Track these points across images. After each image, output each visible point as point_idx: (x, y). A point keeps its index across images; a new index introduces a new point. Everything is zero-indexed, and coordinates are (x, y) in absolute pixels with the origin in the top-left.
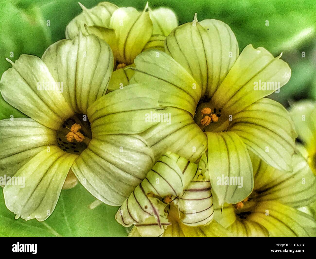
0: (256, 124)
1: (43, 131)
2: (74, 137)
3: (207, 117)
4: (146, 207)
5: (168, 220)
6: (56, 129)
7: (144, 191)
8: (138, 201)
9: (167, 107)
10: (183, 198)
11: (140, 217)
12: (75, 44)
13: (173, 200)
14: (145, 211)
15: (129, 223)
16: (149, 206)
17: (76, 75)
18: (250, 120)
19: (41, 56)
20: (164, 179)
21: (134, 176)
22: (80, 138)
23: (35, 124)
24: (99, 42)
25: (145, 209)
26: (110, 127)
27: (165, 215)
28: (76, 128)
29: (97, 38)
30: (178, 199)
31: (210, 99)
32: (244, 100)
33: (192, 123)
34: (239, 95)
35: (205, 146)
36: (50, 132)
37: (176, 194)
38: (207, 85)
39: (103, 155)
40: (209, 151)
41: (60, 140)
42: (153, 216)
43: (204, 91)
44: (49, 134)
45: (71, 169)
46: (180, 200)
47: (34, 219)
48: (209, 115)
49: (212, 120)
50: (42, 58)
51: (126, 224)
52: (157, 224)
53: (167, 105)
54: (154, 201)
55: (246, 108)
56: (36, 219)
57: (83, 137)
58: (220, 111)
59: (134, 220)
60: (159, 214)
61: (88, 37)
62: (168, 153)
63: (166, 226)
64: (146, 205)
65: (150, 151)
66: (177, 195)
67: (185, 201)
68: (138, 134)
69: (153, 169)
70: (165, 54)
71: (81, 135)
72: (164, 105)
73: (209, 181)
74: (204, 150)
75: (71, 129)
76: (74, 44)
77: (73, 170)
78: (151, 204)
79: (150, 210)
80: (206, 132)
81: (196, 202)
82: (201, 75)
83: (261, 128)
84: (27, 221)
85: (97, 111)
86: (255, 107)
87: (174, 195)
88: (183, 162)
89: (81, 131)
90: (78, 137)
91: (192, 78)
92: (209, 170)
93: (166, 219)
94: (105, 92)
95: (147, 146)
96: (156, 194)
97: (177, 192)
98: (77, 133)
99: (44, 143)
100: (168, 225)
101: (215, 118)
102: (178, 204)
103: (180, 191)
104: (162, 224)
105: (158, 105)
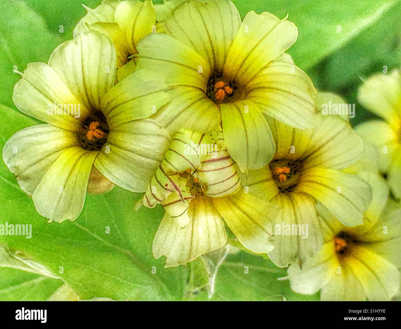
0: (269, 88)
1: (61, 134)
2: (93, 134)
3: (220, 90)
4: (166, 185)
5: (190, 194)
6: (75, 131)
7: (163, 171)
8: (159, 181)
9: (174, 86)
10: (202, 170)
11: (162, 196)
12: (78, 44)
13: (193, 174)
14: (166, 189)
15: (154, 203)
16: (169, 183)
17: (83, 73)
18: (262, 85)
19: (48, 62)
20: (180, 155)
21: (154, 158)
22: (99, 134)
23: (52, 128)
24: (100, 38)
25: (166, 187)
26: (123, 116)
27: (187, 190)
28: (94, 125)
29: (97, 33)
30: (197, 172)
31: (222, 73)
32: (253, 66)
33: (204, 98)
34: (247, 62)
35: (218, 118)
36: (69, 134)
37: (194, 168)
38: (214, 59)
39: (123, 145)
40: (222, 122)
41: (83, 141)
42: (174, 192)
43: (213, 65)
44: (68, 136)
45: (93, 165)
46: (200, 173)
47: (67, 220)
48: (223, 88)
49: (226, 92)
50: (48, 64)
51: (151, 206)
52: (180, 200)
53: (174, 85)
54: (175, 178)
55: (256, 74)
56: (68, 219)
57: (102, 133)
58: (234, 83)
59: (157, 199)
60: (181, 189)
61: (88, 34)
62: (181, 130)
63: (190, 200)
64: (166, 182)
65: (166, 132)
66: (196, 168)
67: (205, 173)
68: (150, 117)
69: (170, 148)
70: (167, 36)
71: (100, 131)
72: (172, 84)
73: (226, 150)
74: (218, 121)
75: (89, 127)
76: (76, 43)
77: (96, 166)
78: (171, 181)
79: (170, 187)
80: (219, 105)
81: (217, 172)
82: (206, 50)
83: (274, 91)
84: (61, 223)
85: (108, 103)
86: (266, 72)
87: (193, 168)
88: (197, 136)
89: (99, 127)
90: (97, 134)
91: (197, 54)
92: (225, 139)
93: (188, 193)
94: (113, 84)
95: (161, 128)
96: (175, 171)
97: (195, 166)
98: (96, 130)
99: (64, 145)
100: (192, 199)
101: (229, 90)
102: (199, 177)
103: (197, 164)
104: (185, 199)
105: (165, 86)
